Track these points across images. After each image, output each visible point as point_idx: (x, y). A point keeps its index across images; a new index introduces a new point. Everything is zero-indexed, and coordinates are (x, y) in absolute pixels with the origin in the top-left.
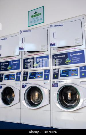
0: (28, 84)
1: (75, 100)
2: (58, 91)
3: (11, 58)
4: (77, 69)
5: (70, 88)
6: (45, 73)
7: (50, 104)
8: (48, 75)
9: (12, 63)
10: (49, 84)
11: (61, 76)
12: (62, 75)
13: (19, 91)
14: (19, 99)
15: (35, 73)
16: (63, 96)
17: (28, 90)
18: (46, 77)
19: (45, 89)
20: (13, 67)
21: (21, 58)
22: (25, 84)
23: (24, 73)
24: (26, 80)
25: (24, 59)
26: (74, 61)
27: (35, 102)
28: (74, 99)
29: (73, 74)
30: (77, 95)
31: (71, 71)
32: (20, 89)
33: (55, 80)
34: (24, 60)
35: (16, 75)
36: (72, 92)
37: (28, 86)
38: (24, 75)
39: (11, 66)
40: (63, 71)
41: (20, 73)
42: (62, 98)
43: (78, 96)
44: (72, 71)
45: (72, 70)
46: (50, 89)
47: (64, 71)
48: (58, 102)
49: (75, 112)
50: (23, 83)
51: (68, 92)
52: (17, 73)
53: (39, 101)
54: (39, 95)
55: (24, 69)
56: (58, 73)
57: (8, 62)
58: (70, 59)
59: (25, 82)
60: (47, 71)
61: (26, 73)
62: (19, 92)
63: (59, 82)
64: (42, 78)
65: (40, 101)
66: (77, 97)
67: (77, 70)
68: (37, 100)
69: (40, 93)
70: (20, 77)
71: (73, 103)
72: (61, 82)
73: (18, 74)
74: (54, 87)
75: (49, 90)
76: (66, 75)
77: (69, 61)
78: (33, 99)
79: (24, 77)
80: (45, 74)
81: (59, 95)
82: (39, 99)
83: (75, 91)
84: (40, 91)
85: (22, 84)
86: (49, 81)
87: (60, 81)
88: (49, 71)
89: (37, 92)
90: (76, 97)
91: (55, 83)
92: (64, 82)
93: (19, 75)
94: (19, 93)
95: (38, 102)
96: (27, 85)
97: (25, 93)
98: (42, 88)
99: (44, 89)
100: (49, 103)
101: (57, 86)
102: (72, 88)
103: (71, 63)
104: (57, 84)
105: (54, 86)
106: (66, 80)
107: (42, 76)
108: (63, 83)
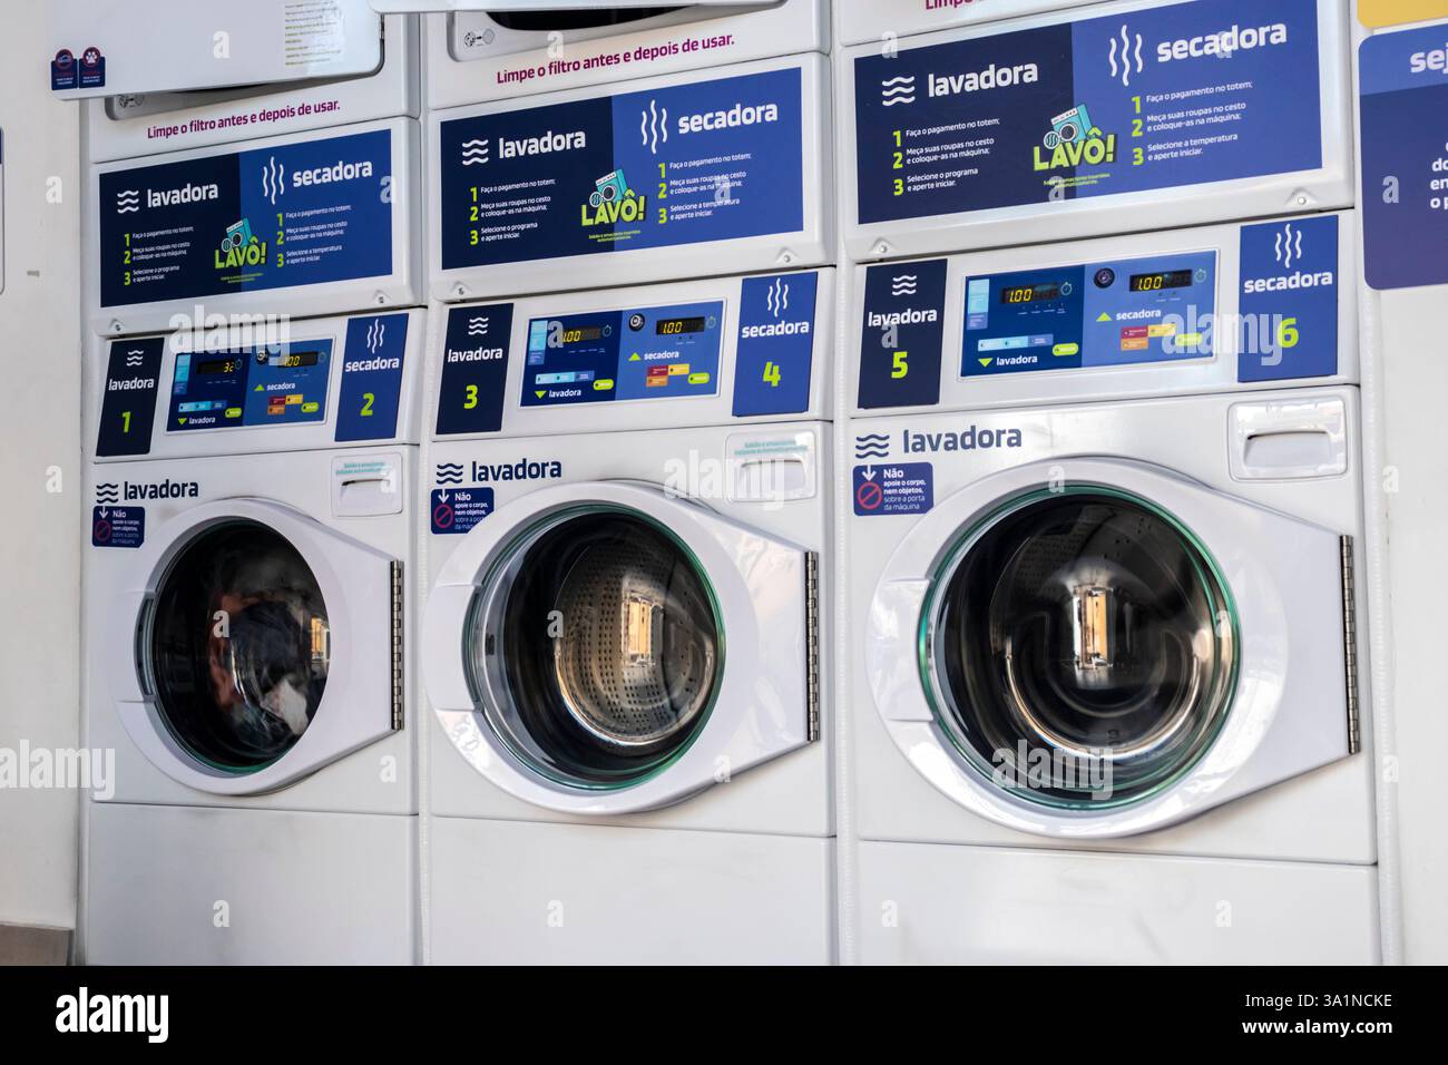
0: (510, 473)
1: (1171, 695)
2: (937, 572)
3: (266, 116)
4: (1209, 260)
5: (1096, 529)
6: (745, 320)
7: (820, 749)
8: (796, 355)
9: (272, 183)
10: (810, 469)
11: (971, 367)
12: (986, 345)
13: (396, 571)
14: (396, 691)
15: (615, 318)
16: (1006, 631)
17: (514, 562)
18: (772, 375)
19: (759, 543)
20: (296, 234)
21: (412, 117)
22: (467, 482)
23: (459, 319)
24: (488, 418)
25: (447, 128)
26: (1161, 152)
27: (614, 717)
28: (1159, 675)
29: (1140, 329)
30: (1194, 629)
31: (1121, 282)
32: (402, 555)
33: (894, 424)
34: (455, 134)
35: (348, 358)
36: (1129, 577)
37: (517, 505)
38: (455, 357)
39: (265, 231)
40: (1001, 285)
41: (396, 326)
42: (989, 664)
43: (1205, 633)
44: (1134, 283)
45: (1139, 278)
46: (816, 544)
47: (1019, 296)
48: (939, 722)
49: (1163, 843)
50: (448, 471)
51: (1071, 584)
52: (358, 327)
53: (675, 709)
54: (664, 623)
55: (449, 263)
56: (938, 326)
57: (226, 170)
58: (1112, 117)
59: (471, 450)
60: (777, 298)
61: (478, 326)
62: (396, 591)
63: (953, 443)
64: (710, 388)
65: (687, 715)
66: (1202, 645)
67: (1198, 276)
68: (644, 691)
69: (681, 596)
70: (396, 375)
71: (1138, 727)
72: (976, 439)
73: (376, 337)
74: (880, 511)
75: (810, 562)
76: (1040, 341)
77: (1099, 148)
78: (584, 683)
79: (454, 378)
80: (753, 332)
81: (952, 624)
82: (667, 686)
83: (1172, 574)
84: (681, 577)
85: (428, 483)
86: (801, 434)
87: (959, 425)
88: (802, 287)
89: (643, 588)
90: (1180, 653)
91: (897, 455)
92: (1016, 440)
93: (384, 353)
94: (396, 606)
95: (662, 718)
96: (500, 487)
97: (477, 598)
98: (719, 531)
99: (743, 546)
100: (813, 735)
101: (925, 504)
102: (1125, 527)
103: (1122, 176)
104: (924, 471)
105: (871, 496)
106: (1038, 417)
107: (708, 362)
108: (1003, 457)
